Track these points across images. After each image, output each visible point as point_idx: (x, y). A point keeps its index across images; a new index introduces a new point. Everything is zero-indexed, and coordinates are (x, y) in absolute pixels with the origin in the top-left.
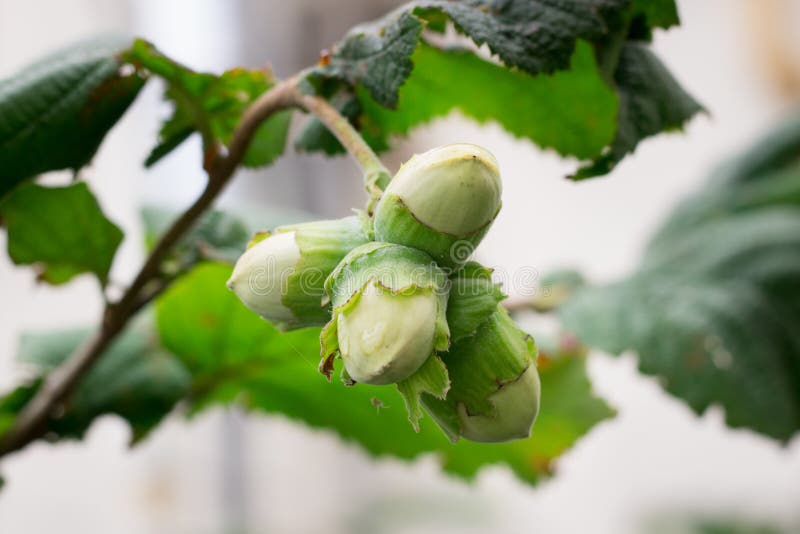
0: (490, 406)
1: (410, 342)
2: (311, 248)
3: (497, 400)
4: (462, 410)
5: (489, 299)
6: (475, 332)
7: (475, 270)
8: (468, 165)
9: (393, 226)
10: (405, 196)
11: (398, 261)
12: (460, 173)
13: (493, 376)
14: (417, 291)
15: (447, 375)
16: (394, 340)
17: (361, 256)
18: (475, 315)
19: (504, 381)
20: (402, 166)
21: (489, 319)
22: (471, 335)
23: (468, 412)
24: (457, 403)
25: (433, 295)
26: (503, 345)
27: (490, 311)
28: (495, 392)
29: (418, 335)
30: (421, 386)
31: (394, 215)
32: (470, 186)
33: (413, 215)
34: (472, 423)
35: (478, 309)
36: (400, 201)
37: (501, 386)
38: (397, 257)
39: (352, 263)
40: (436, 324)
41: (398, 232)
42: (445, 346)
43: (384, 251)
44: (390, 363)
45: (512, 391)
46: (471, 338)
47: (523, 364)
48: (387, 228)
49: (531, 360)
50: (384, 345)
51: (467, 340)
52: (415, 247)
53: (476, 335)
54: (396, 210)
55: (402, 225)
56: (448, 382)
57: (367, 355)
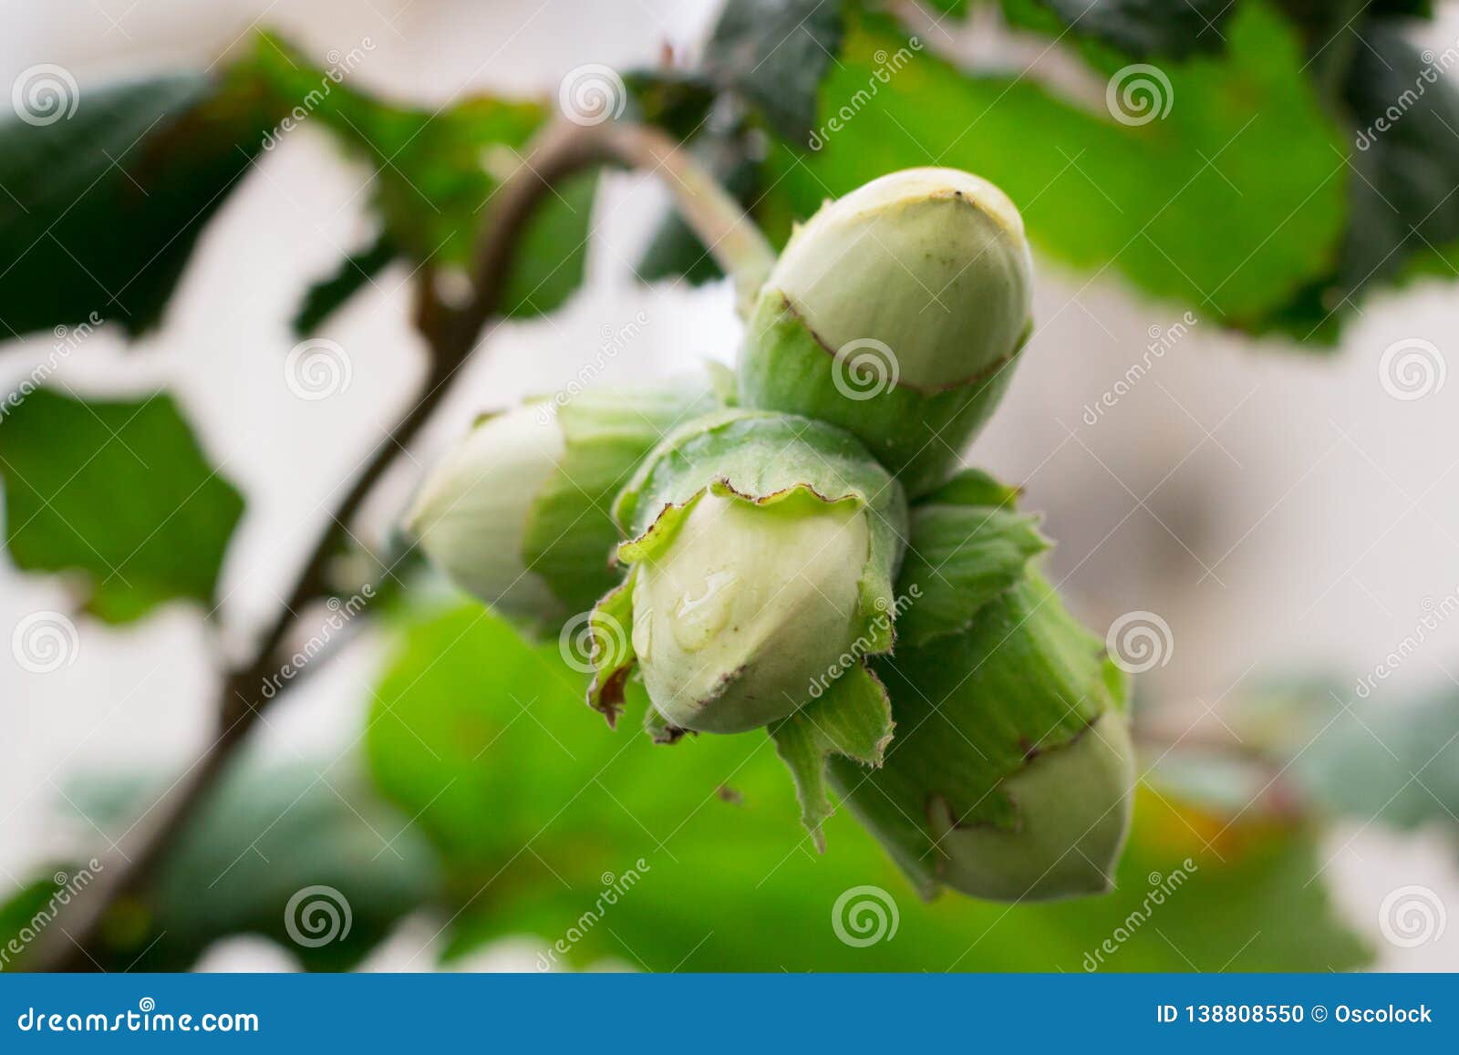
0: (1005, 805)
1: (790, 621)
2: (588, 431)
3: (1023, 791)
4: (940, 813)
5: (1006, 551)
6: (968, 624)
7: (981, 489)
8: (944, 212)
9: (774, 368)
10: (799, 295)
11: (779, 447)
12: (926, 230)
13: (1013, 732)
14: (815, 505)
15: (889, 709)
16: (753, 612)
17: (696, 437)
18: (969, 583)
19: (1039, 744)
20: (798, 230)
21: (1005, 597)
22: (960, 631)
23: (953, 819)
24: (928, 799)
25: (856, 519)
26: (1040, 660)
27: (1007, 576)
28: (1018, 773)
29: (810, 605)
30: (828, 739)
31: (774, 339)
32: (950, 263)
33: (815, 336)
34: (966, 848)
35: (974, 569)
36: (786, 304)
37: (1031, 757)
38: (780, 437)
39: (675, 455)
40: (860, 585)
41: (786, 381)
42: (882, 641)
43: (749, 425)
44: (743, 669)
45: (1061, 770)
46: (958, 638)
47: (1089, 710)
48: (760, 378)
49: (1108, 701)
50: (728, 625)
51: (949, 643)
52: (824, 418)
53: (971, 632)
54: (780, 327)
55: (793, 362)
56: (890, 725)
57: (689, 651)
